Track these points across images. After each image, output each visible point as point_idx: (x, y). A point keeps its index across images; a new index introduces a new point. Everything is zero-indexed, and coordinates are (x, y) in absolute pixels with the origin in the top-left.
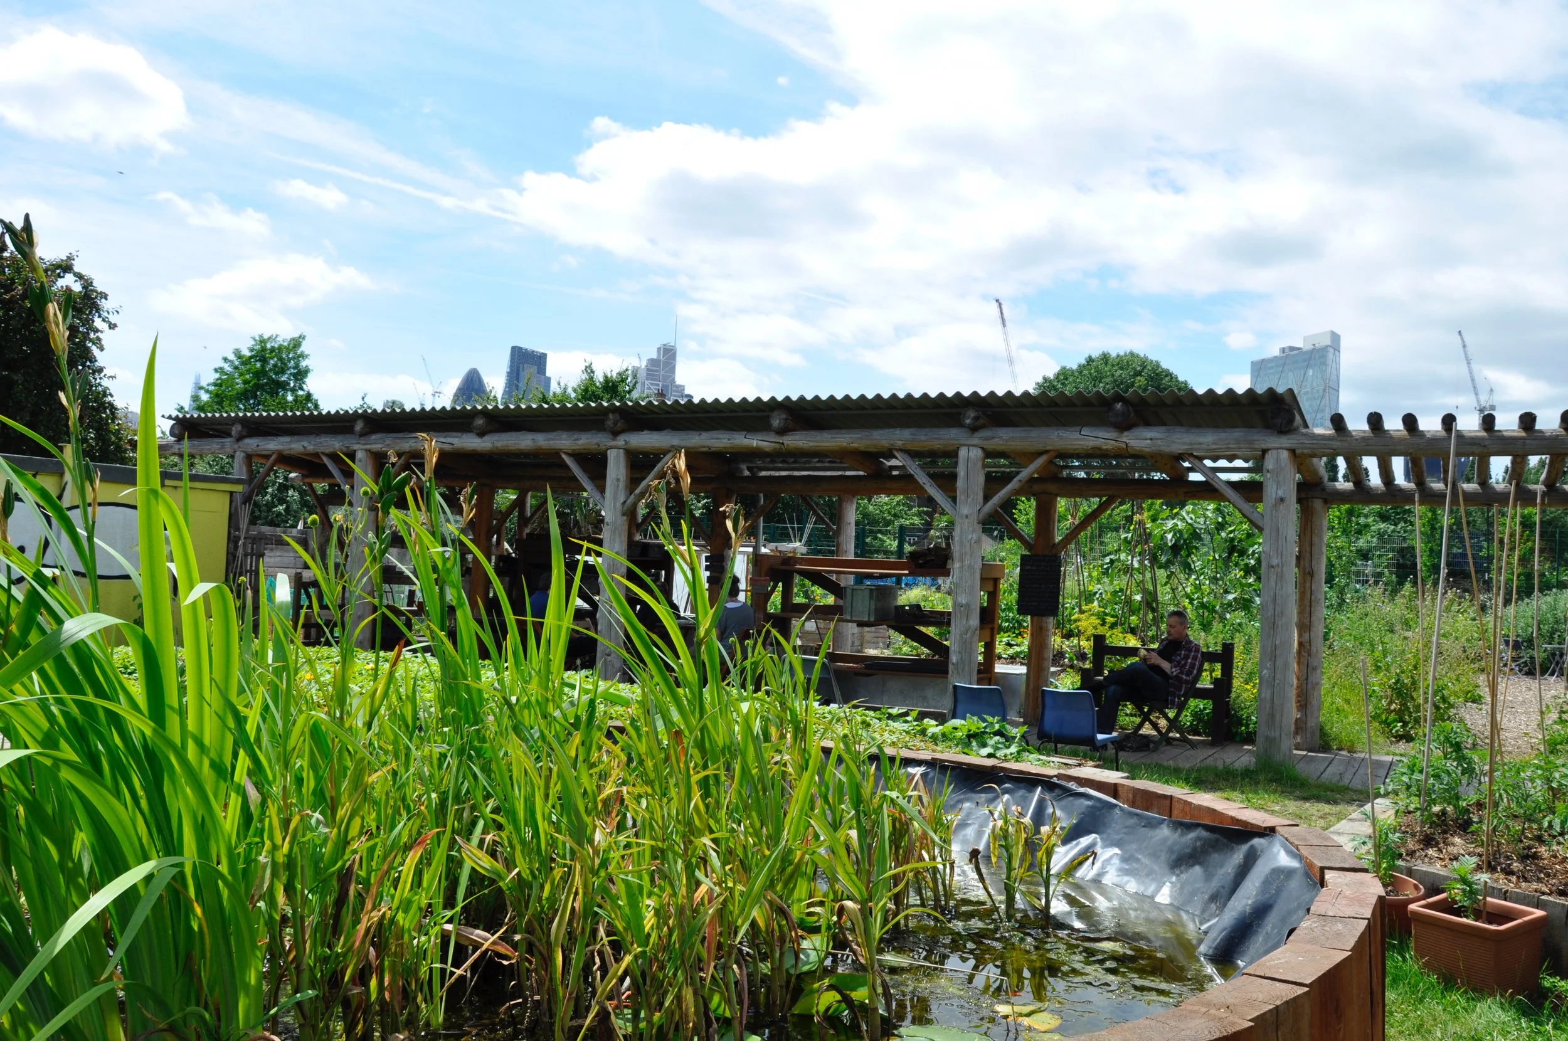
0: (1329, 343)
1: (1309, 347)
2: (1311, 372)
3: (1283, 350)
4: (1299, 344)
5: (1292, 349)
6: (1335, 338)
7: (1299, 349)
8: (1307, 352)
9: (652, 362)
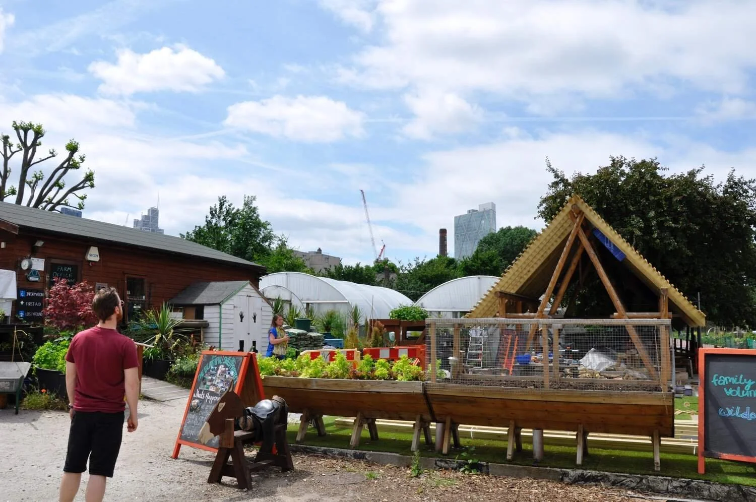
0: (491, 208)
1: (482, 210)
2: (483, 222)
3: (469, 211)
4: (477, 208)
5: (474, 211)
6: (493, 205)
7: (477, 211)
8: (481, 212)
9: (146, 217)
